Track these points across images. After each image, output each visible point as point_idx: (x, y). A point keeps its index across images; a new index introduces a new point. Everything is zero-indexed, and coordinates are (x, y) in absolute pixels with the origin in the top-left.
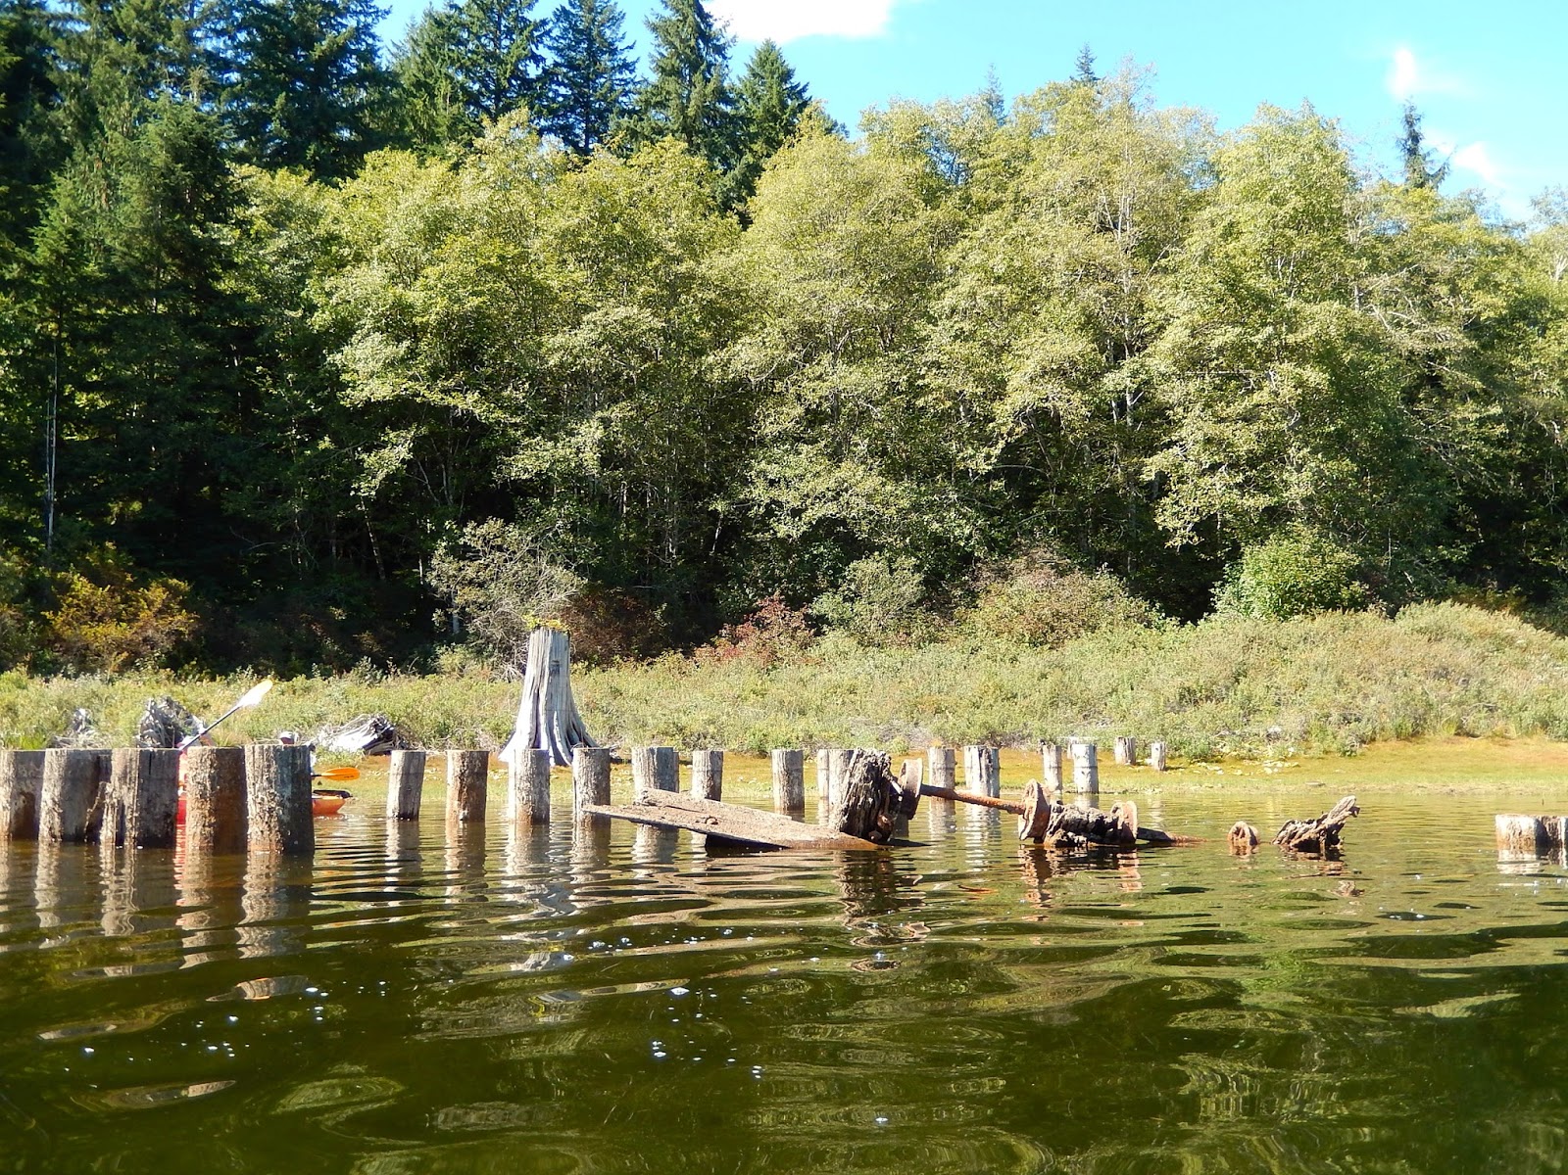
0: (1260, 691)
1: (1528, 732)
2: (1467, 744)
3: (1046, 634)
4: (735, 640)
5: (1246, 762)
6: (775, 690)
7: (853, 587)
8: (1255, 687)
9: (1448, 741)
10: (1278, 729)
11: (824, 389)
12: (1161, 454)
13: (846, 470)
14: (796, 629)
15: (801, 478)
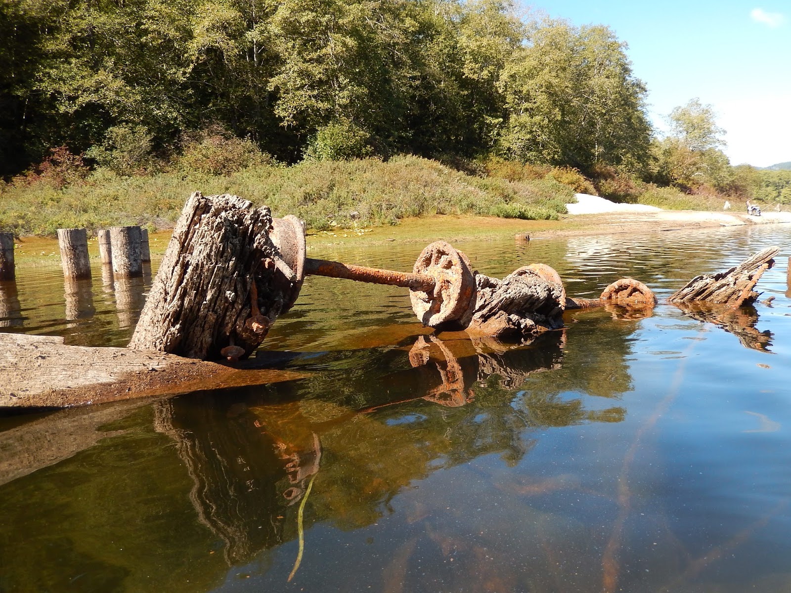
0: (343, 194)
1: (465, 212)
2: (442, 218)
3: (221, 168)
4: (39, 172)
5: (345, 230)
6: (66, 199)
7: (111, 142)
8: (340, 191)
9: (434, 216)
10: (356, 213)
11: (83, 25)
12: (277, 77)
13: (101, 75)
14: (77, 166)
15: (73, 78)
